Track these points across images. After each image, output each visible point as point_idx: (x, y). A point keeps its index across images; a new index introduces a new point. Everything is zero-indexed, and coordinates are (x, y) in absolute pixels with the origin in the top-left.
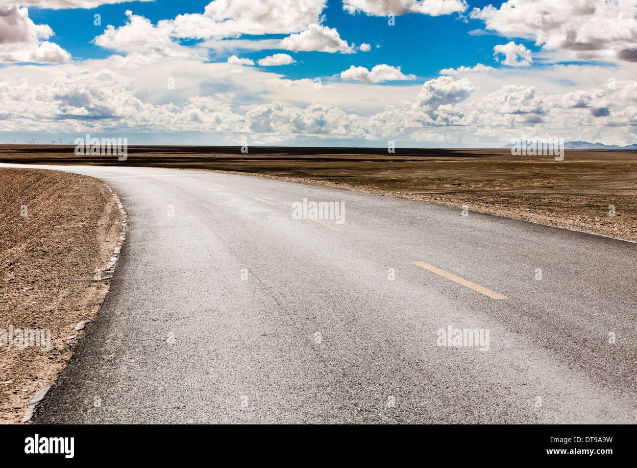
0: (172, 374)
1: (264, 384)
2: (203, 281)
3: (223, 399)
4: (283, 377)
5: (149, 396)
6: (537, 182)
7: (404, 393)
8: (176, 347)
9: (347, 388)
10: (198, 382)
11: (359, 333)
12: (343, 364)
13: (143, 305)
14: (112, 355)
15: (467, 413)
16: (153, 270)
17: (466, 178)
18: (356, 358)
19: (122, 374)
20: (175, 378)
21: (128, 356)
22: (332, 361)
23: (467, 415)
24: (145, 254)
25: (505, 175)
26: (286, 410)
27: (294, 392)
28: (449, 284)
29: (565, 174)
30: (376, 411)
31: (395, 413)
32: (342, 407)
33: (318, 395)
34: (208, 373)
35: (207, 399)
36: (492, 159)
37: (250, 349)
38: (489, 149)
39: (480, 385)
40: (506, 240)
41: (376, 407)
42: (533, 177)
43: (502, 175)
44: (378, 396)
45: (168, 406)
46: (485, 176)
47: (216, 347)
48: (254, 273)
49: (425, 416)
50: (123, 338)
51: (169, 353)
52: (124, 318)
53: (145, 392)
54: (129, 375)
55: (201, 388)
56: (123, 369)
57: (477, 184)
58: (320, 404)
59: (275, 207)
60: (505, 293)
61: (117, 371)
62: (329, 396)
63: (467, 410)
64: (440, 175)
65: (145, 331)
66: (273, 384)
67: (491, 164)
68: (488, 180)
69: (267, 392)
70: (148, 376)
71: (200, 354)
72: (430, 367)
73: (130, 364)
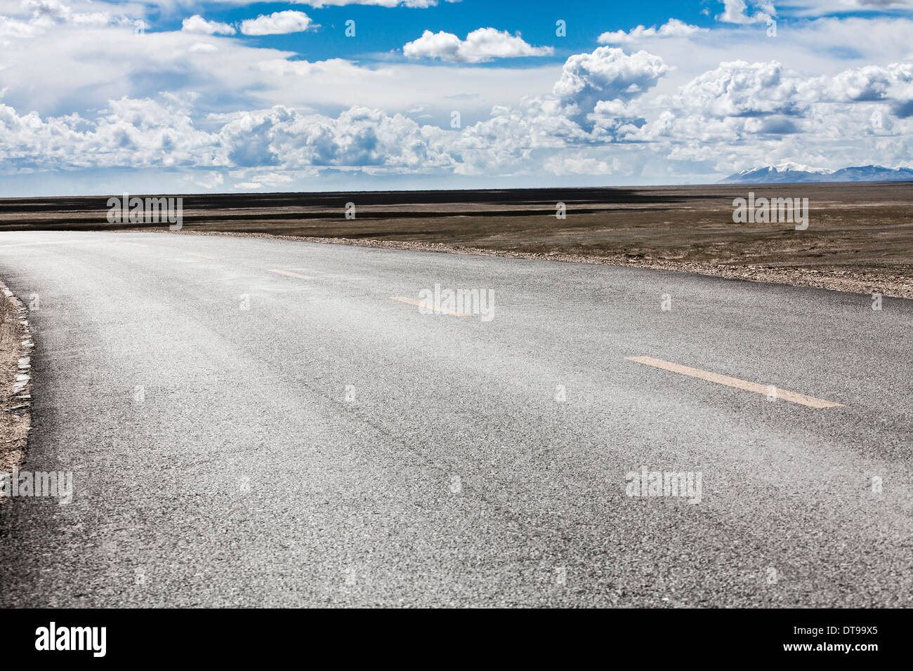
0: (212, 551)
1: (408, 560)
2: (216, 404)
3: (333, 587)
4: (441, 548)
5: (179, 588)
6: (792, 246)
7: (700, 563)
8: (203, 508)
9: (579, 560)
10: (270, 562)
11: (567, 471)
12: (555, 521)
13: (110, 445)
14: (79, 525)
15: (842, 589)
16: (109, 391)
17: (653, 242)
18: (579, 512)
19: (111, 555)
20: (221, 557)
21: (113, 526)
22: (531, 518)
23: (843, 592)
24: (82, 366)
25: (728, 235)
26: (470, 600)
27: (473, 570)
28: (713, 388)
29: (843, 229)
30: (656, 594)
31: (696, 596)
32: (583, 591)
33: (526, 573)
34: (285, 548)
35: (301, 588)
36: (700, 205)
37: (355, 505)
38: (693, 186)
39: (849, 544)
40: (795, 319)
41: (653, 587)
42: (782, 236)
43: (723, 235)
44: (650, 570)
45: (224, 603)
46: (689, 238)
47: (285, 505)
48: (313, 387)
49: (758, 597)
50: (90, 497)
51: (193, 518)
52: (80, 467)
53: (168, 582)
54: (125, 557)
55: (280, 572)
56: (110, 547)
57: (676, 254)
58: (536, 587)
59: (316, 282)
60: (832, 398)
61: (98, 551)
62: (549, 574)
63: (841, 585)
64: (602, 239)
65: (130, 486)
66: (425, 559)
67: (700, 215)
68: (696, 246)
69: (419, 573)
70: (164, 556)
71: (257, 517)
72: (735, 520)
73: (120, 539)
